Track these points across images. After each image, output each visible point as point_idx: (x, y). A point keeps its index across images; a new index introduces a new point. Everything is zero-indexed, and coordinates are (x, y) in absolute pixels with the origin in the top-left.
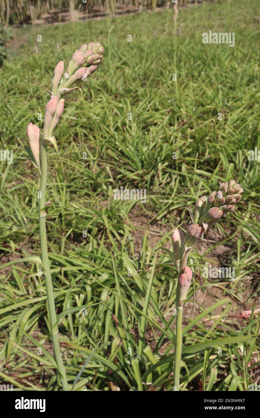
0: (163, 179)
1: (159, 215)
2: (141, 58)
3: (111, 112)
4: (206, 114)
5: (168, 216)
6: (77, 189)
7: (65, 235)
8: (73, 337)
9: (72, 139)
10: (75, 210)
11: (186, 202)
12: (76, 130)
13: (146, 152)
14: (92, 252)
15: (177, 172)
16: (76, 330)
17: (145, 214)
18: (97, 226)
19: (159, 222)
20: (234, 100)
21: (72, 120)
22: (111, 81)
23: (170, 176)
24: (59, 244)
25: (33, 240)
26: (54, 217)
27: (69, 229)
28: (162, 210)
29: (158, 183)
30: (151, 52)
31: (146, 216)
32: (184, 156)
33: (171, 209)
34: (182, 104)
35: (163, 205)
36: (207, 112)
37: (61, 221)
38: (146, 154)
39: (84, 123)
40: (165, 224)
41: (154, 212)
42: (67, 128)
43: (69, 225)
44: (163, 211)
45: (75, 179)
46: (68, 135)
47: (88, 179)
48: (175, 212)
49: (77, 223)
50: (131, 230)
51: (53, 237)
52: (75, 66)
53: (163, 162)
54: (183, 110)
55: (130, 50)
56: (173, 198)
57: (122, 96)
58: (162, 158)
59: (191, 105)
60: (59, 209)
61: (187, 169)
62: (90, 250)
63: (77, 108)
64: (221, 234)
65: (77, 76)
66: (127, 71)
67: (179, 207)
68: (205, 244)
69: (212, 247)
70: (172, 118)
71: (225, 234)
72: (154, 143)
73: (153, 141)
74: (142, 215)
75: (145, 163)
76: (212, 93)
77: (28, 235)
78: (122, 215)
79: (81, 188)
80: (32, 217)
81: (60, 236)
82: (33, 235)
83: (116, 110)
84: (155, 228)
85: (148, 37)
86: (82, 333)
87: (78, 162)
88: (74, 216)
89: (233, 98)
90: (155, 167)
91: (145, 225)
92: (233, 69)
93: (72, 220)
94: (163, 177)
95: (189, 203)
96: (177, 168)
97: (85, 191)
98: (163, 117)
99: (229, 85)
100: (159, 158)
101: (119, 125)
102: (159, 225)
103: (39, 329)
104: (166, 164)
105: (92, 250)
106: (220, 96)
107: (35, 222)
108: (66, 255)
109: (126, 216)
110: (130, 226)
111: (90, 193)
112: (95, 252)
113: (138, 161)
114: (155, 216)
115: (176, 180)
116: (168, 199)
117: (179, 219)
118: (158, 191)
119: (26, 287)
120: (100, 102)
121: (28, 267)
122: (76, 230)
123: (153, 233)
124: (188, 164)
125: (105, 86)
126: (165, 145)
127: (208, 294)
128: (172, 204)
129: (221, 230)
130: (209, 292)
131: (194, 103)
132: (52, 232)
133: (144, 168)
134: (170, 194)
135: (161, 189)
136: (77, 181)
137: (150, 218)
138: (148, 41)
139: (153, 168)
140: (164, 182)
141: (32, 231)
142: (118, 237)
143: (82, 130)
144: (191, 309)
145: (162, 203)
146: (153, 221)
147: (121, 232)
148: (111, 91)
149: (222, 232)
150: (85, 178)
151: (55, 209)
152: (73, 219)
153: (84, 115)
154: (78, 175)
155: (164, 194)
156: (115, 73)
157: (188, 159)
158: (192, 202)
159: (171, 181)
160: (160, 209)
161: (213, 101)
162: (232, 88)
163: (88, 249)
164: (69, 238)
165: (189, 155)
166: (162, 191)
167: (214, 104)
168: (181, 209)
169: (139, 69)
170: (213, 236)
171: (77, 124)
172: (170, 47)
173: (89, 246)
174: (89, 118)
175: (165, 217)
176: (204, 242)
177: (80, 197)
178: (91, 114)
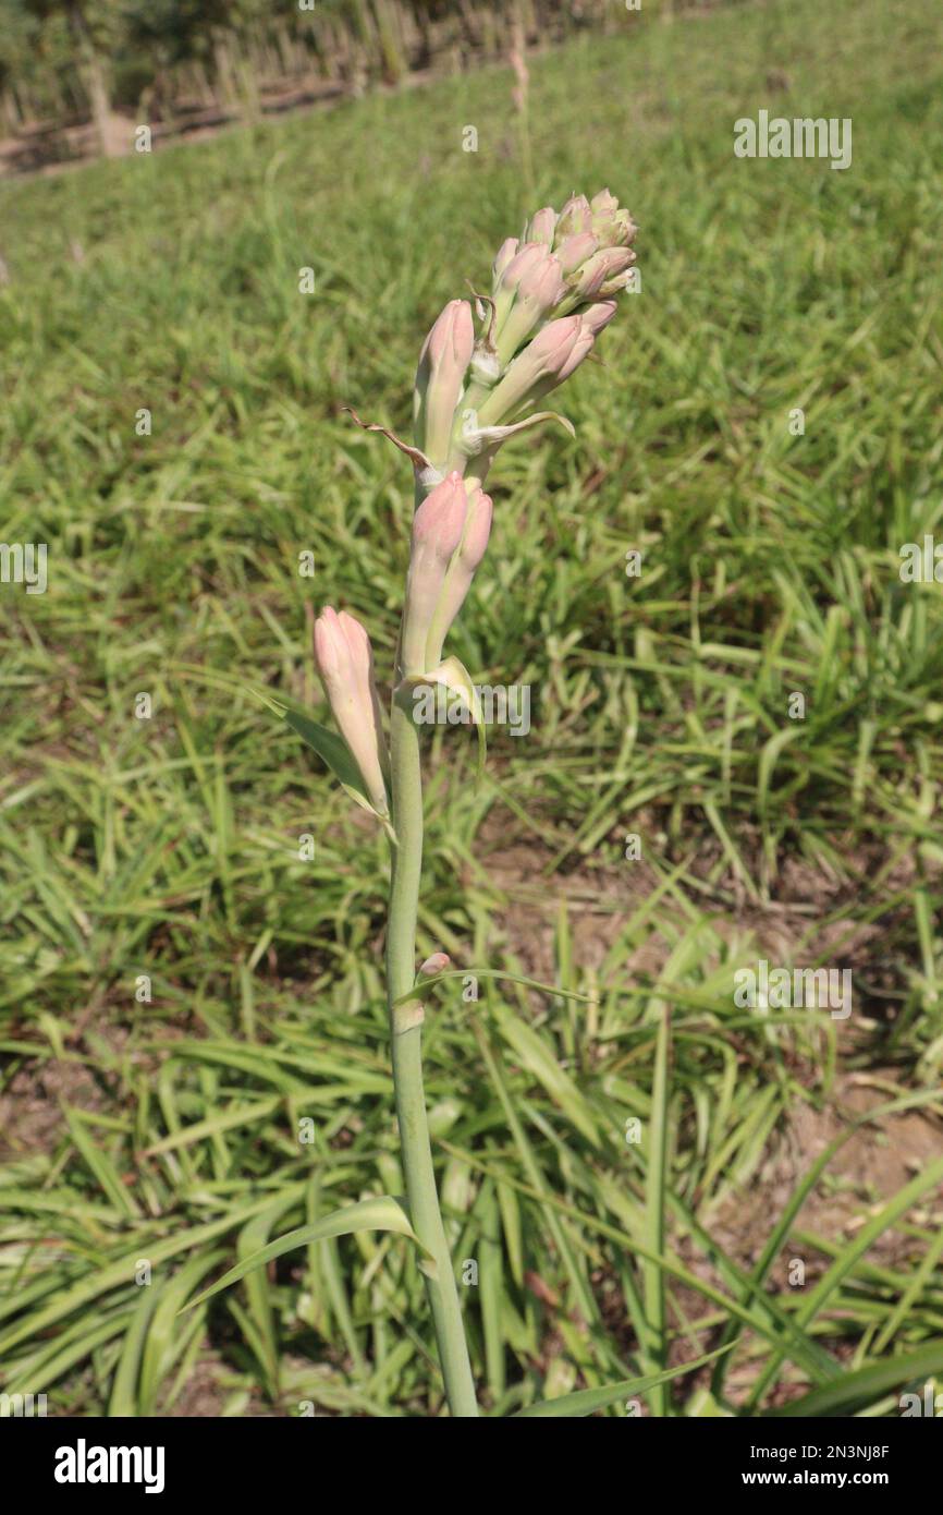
0: (571, 694)
1: (584, 837)
2: (395, 260)
3: (327, 467)
4: (676, 432)
5: (620, 832)
6: (254, 775)
7: (247, 960)
8: (358, 1367)
9: (196, 585)
10: (271, 855)
11: (678, 773)
12: (208, 550)
13: (491, 599)
14: (367, 1014)
15: (622, 661)
16: (364, 1335)
17: (529, 836)
18: (365, 911)
19: (590, 862)
20: (768, 369)
21: (188, 515)
22: (303, 353)
23: (596, 678)
24: (231, 996)
25: (123, 997)
26: (194, 896)
27: (259, 934)
28: (593, 816)
29: (554, 713)
30: (426, 232)
31: (536, 843)
32: (637, 598)
33: (629, 804)
34: (585, 407)
35: (595, 792)
36: (681, 426)
37: (222, 906)
38: (491, 609)
39: (235, 520)
40: (614, 863)
41: (564, 826)
42: (174, 547)
43: (253, 917)
44: (599, 820)
45: (242, 735)
46: (179, 572)
47: (289, 732)
48: (644, 817)
49: (283, 908)
50: (493, 905)
51: (201, 975)
52: (525, 316)
53: (563, 630)
54: (592, 430)
55: (346, 233)
56: (628, 764)
57: (354, 403)
58: (560, 616)
59: (618, 403)
60: (208, 863)
61: (657, 647)
62: (356, 1004)
63: (197, 466)
64: (833, 876)
65: (539, 362)
66: (354, 308)
67: (657, 797)
68: (779, 923)
69: (810, 929)
70: (557, 461)
71: (850, 874)
72: (518, 564)
73: (511, 559)
74: (518, 841)
75: (491, 641)
76: (687, 356)
77: (103, 976)
78: (448, 854)
79: (267, 769)
80: (109, 909)
81: (228, 968)
82: (119, 975)
83: (343, 458)
84: (577, 885)
85: (403, 179)
86: (390, 1350)
87: (235, 668)
88: (267, 883)
89: (764, 363)
90: (535, 654)
91: (535, 879)
92: (734, 260)
93: (263, 900)
94: (571, 684)
95: (692, 774)
96: (620, 648)
97: (285, 776)
98: (523, 461)
99: (736, 318)
100: (545, 620)
101: (366, 511)
102: (591, 874)
103: (216, 1354)
104: (576, 635)
105: (365, 1005)
106: (716, 361)
107: (123, 923)
108: (269, 1040)
109: (465, 852)
110: (483, 889)
111: (307, 781)
112: (378, 1012)
113: (468, 638)
114: (570, 841)
115: (621, 689)
116: (608, 767)
117: (661, 838)
118: (558, 742)
119: (134, 1186)
120: (276, 434)
121: (124, 1104)
122: (286, 936)
123: (577, 907)
124: (655, 626)
125: (281, 374)
126: (562, 567)
127: (839, 1119)
128: (629, 786)
129: (830, 861)
130: (843, 1111)
131: (626, 397)
132: (192, 954)
133: (495, 658)
134: (612, 750)
135: (568, 734)
136: (247, 743)
137: (553, 850)
138: (406, 196)
139: (529, 659)
140: (576, 704)
141: (117, 959)
142: (453, 942)
143: (230, 547)
144: (788, 1185)
145: (591, 786)
146: (565, 861)
147: (458, 917)
148: (307, 389)
149: (833, 866)
150: (280, 727)
151: (194, 865)
152: (269, 894)
153: (227, 489)
154: (251, 720)
155: (587, 751)
156: (308, 322)
157: (652, 607)
158: (703, 768)
159: (604, 698)
160: (586, 809)
161: (694, 381)
162: (749, 329)
163: (347, 1003)
164: (262, 969)
165: (654, 592)
166: (579, 741)
167: (699, 393)
168: (666, 799)
169: (394, 297)
170: (804, 887)
171: (204, 529)
172: (488, 207)
173: (350, 990)
174: (248, 501)
175: (608, 838)
176: (774, 914)
177: (268, 801)
178: (255, 484)
